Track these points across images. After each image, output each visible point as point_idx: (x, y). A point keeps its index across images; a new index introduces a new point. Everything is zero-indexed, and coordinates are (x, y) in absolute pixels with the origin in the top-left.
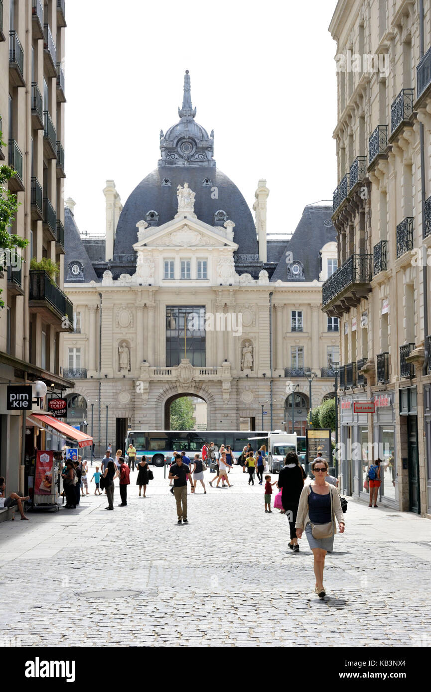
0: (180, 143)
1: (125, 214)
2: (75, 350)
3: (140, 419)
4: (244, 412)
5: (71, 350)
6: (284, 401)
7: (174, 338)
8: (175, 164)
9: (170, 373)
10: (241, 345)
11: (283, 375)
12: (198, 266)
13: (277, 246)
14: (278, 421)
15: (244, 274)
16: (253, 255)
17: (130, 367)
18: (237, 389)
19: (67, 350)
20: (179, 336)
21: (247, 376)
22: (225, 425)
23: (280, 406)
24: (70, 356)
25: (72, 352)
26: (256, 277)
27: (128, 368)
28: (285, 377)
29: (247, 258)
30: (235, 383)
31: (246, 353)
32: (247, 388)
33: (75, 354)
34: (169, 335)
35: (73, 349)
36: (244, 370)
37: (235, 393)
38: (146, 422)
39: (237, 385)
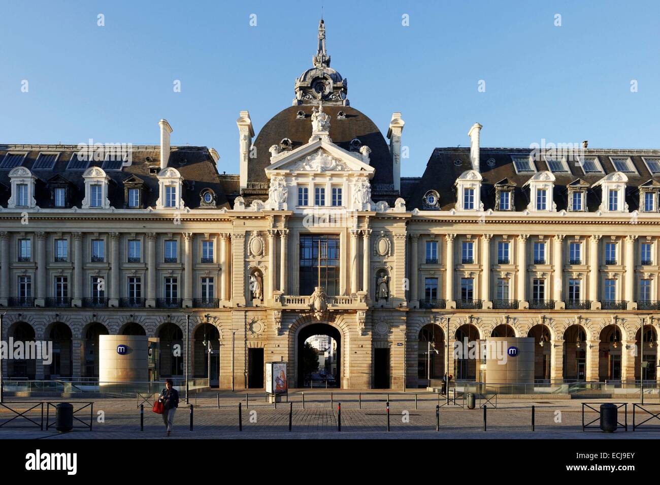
0: (314, 83)
1: (259, 142)
2: (208, 280)
3: (273, 349)
4: (379, 343)
5: (204, 280)
6: (418, 332)
7: (308, 267)
8: (310, 103)
9: (303, 302)
10: (376, 275)
11: (418, 306)
12: (333, 193)
13: (408, 183)
14: (412, 353)
15: (380, 202)
16: (388, 185)
17: (263, 296)
18: (372, 320)
19: (201, 281)
20: (313, 265)
21: (382, 306)
22: (359, 355)
23: (414, 337)
24: (203, 286)
25: (205, 282)
26: (392, 205)
27: (261, 298)
28: (420, 308)
29: (383, 188)
30: (370, 313)
31: (381, 283)
32: (382, 319)
33: (207, 283)
34: (302, 263)
35: (206, 279)
36: (379, 301)
37: (370, 324)
38: (278, 352)
39: (372, 316)
